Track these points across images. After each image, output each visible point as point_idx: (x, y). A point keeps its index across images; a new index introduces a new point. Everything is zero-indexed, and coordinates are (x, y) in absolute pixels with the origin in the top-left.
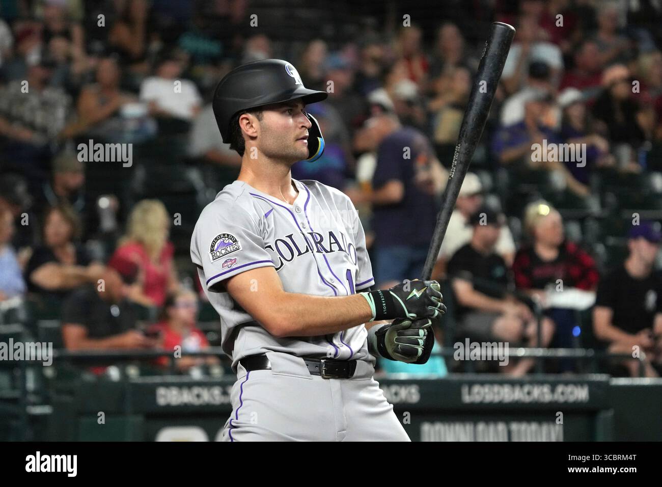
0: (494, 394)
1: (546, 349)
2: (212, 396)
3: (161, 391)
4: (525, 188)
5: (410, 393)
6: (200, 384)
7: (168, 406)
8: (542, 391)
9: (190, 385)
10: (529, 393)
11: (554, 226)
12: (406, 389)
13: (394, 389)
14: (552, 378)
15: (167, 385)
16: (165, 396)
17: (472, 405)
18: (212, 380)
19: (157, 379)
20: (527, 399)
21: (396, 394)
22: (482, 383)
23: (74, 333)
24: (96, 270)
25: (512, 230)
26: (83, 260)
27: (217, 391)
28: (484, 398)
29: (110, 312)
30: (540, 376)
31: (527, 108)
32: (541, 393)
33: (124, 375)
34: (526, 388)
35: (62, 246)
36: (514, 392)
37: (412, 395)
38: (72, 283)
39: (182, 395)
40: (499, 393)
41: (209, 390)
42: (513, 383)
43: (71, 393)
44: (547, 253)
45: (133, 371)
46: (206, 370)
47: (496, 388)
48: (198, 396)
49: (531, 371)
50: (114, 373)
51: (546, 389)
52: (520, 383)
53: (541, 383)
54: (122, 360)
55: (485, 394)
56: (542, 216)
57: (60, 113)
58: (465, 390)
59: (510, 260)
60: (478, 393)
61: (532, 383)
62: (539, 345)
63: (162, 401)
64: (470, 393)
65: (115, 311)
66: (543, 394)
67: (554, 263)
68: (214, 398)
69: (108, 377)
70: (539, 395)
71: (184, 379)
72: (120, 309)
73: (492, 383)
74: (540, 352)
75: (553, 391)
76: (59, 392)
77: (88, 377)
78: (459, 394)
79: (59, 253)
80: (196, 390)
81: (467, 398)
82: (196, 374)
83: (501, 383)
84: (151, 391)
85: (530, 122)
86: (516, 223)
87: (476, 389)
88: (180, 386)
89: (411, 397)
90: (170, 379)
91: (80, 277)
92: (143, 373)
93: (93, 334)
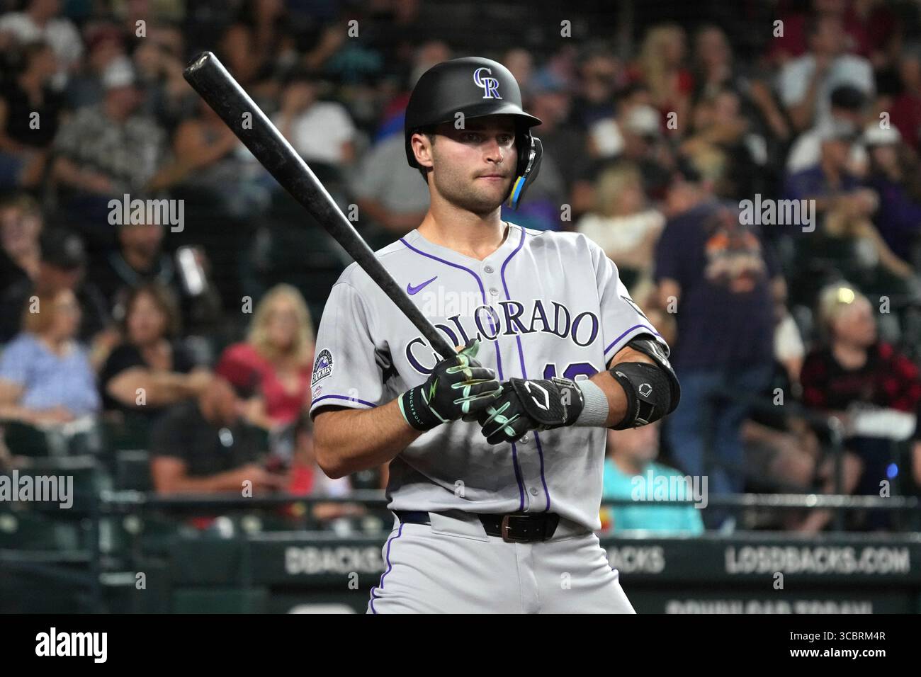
0: (772, 561)
1: (848, 497)
2: (366, 561)
3: (293, 554)
4: (819, 263)
5: (650, 559)
6: (348, 544)
7: (302, 575)
8: (841, 557)
9: (334, 545)
10: (823, 560)
11: (862, 319)
12: (644, 552)
13: (627, 552)
14: (855, 537)
15: (302, 545)
16: (298, 561)
17: (741, 576)
18: (365, 538)
19: (286, 536)
20: (820, 568)
21: (630, 560)
22: (755, 545)
23: (167, 469)
24: (200, 379)
25: (799, 323)
26: (183, 364)
27: (372, 554)
28: (758, 566)
29: (219, 439)
30: (839, 536)
31: (825, 147)
32: (840, 560)
33: (239, 529)
34: (819, 553)
35: (152, 343)
36: (800, 558)
37: (654, 562)
38: (167, 397)
39: (322, 558)
40: (778, 560)
41: (361, 552)
42: (799, 546)
43: (164, 554)
44: (850, 358)
45: (252, 525)
46: (357, 524)
47: (775, 552)
48: (346, 560)
49: (827, 528)
50: (225, 527)
51: (848, 554)
52: (812, 546)
53: (841, 545)
54: (237, 508)
55: (759, 560)
56: (843, 304)
57: (150, 153)
58: (730, 555)
59: (795, 368)
60: (749, 559)
61: (829, 545)
62: (838, 491)
63: (293, 568)
64: (737, 559)
65: (226, 438)
66: (842, 560)
67: (861, 373)
68: (368, 564)
69: (217, 531)
70: (837, 563)
71: (325, 536)
72: (233, 435)
73: (769, 545)
74: (839, 501)
75: (858, 556)
76: (148, 553)
77: (188, 532)
78: (722, 561)
79: (148, 354)
80: (342, 553)
81: (733, 567)
82: (343, 529)
83: (783, 545)
84: (278, 552)
85: (828, 169)
86: (805, 314)
87: (746, 553)
88: (320, 546)
89: (653, 565)
90: (305, 535)
91: (178, 389)
92: (267, 527)
93: (195, 470)
